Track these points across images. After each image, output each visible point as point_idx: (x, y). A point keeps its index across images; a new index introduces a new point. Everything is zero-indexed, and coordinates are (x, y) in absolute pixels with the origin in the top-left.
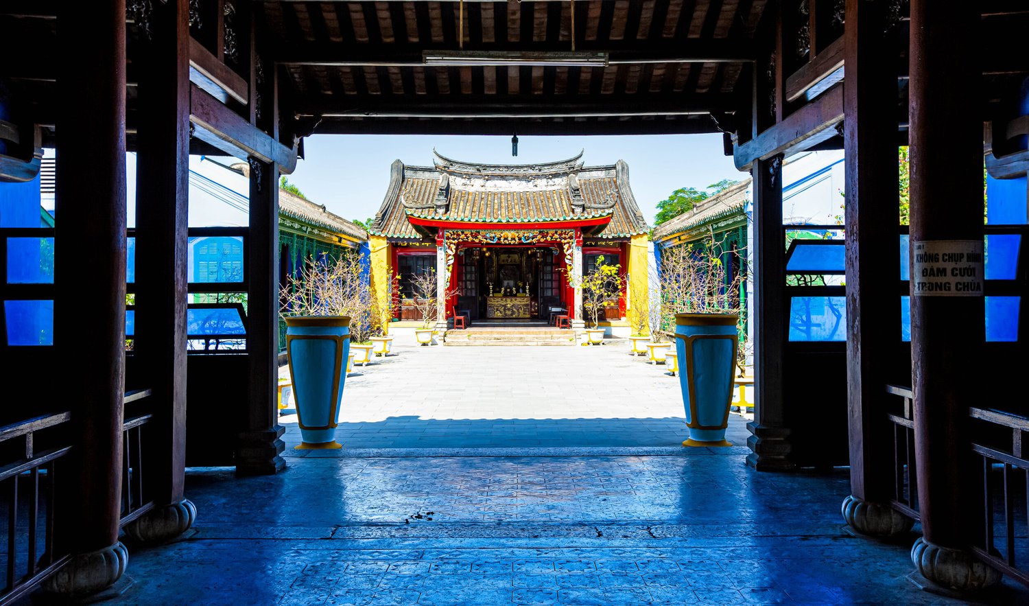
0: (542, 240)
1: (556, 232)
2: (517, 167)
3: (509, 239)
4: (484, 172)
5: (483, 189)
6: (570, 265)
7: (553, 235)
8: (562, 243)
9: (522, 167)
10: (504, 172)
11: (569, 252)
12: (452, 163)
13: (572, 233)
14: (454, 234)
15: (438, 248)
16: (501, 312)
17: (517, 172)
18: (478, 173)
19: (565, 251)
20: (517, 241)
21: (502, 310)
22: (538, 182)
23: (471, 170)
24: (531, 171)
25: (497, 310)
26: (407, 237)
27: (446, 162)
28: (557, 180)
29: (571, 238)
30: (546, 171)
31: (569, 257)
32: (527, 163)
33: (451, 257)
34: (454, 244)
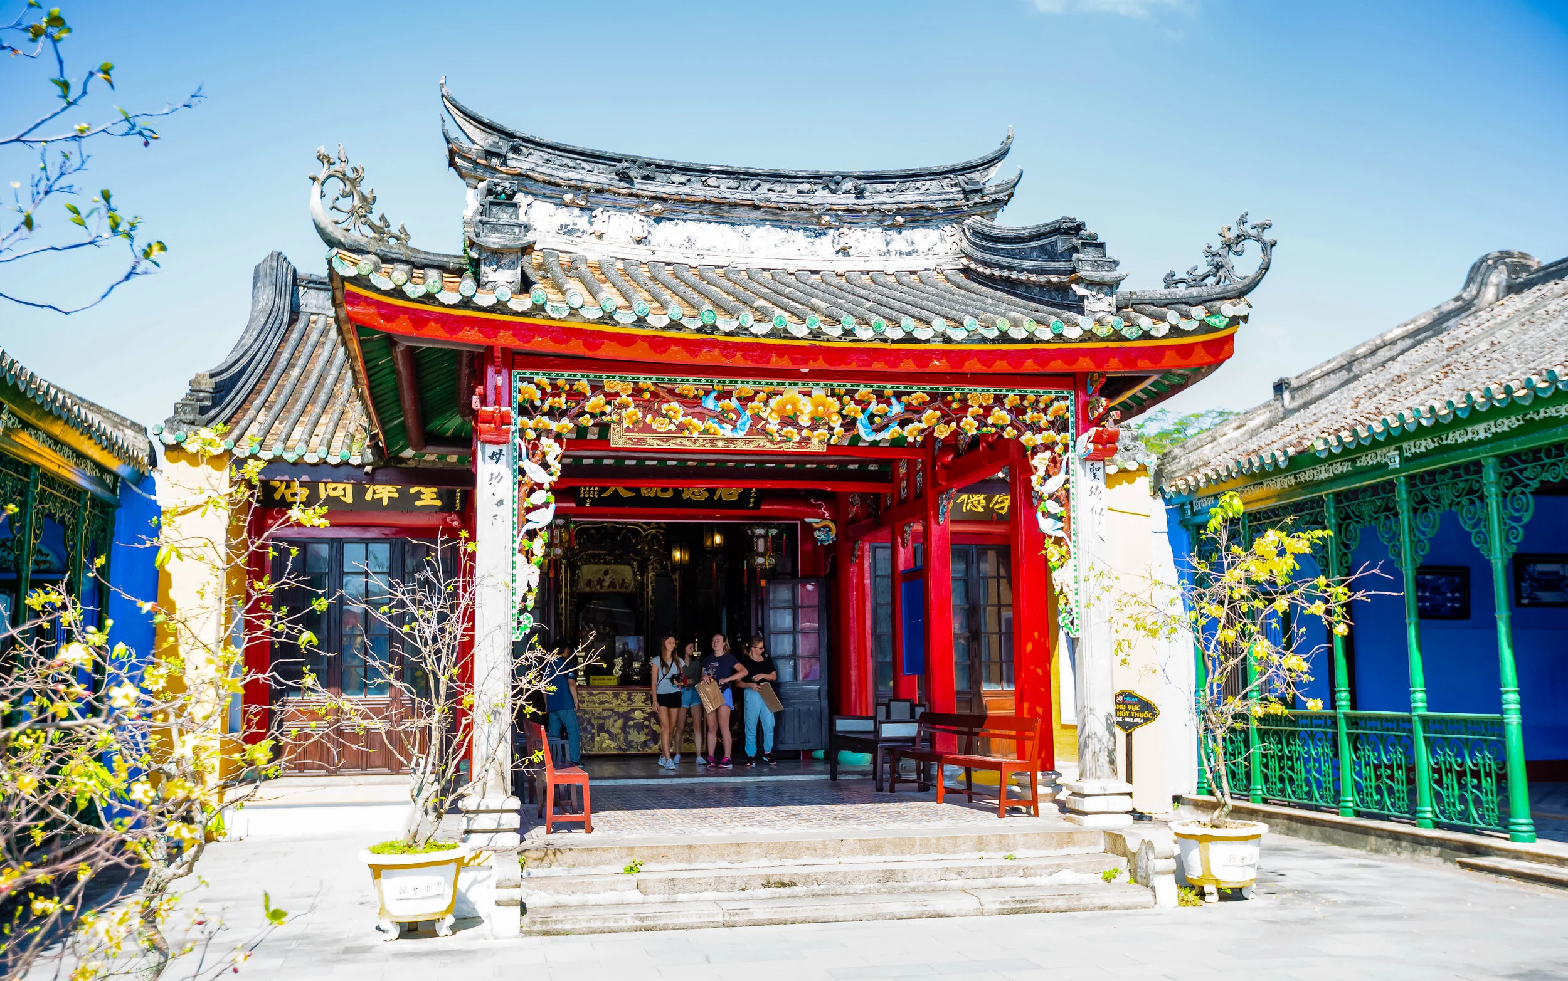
0: (942, 432)
1: (999, 400)
2: (775, 177)
3: (805, 421)
4: (645, 188)
5: (642, 253)
6: (1058, 541)
7: (988, 410)
8: (1023, 448)
9: (792, 178)
10: (723, 190)
11: (1054, 484)
12: (519, 143)
13: (1065, 405)
14: (556, 391)
15: (484, 452)
16: (613, 737)
17: (773, 197)
18: (623, 187)
19: (1035, 479)
20: (838, 430)
21: (616, 726)
22: (854, 236)
23: (597, 176)
24: (823, 196)
25: (601, 728)
26: (311, 459)
27: (494, 138)
28: (923, 237)
29: (1062, 425)
30: (880, 196)
31: (1052, 507)
32: (811, 168)
33: (539, 497)
34: (558, 438)
